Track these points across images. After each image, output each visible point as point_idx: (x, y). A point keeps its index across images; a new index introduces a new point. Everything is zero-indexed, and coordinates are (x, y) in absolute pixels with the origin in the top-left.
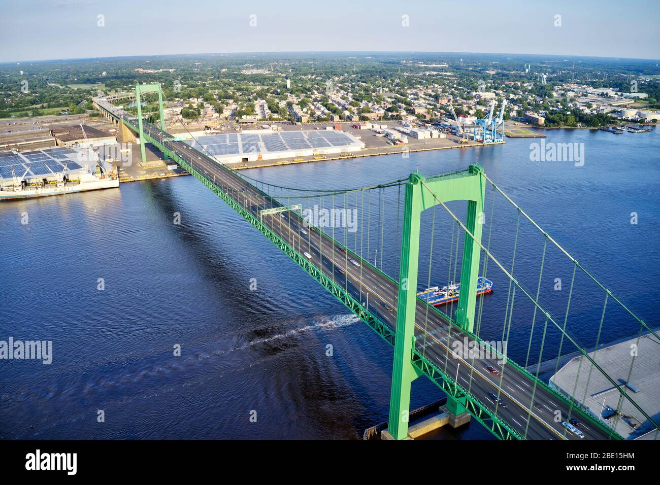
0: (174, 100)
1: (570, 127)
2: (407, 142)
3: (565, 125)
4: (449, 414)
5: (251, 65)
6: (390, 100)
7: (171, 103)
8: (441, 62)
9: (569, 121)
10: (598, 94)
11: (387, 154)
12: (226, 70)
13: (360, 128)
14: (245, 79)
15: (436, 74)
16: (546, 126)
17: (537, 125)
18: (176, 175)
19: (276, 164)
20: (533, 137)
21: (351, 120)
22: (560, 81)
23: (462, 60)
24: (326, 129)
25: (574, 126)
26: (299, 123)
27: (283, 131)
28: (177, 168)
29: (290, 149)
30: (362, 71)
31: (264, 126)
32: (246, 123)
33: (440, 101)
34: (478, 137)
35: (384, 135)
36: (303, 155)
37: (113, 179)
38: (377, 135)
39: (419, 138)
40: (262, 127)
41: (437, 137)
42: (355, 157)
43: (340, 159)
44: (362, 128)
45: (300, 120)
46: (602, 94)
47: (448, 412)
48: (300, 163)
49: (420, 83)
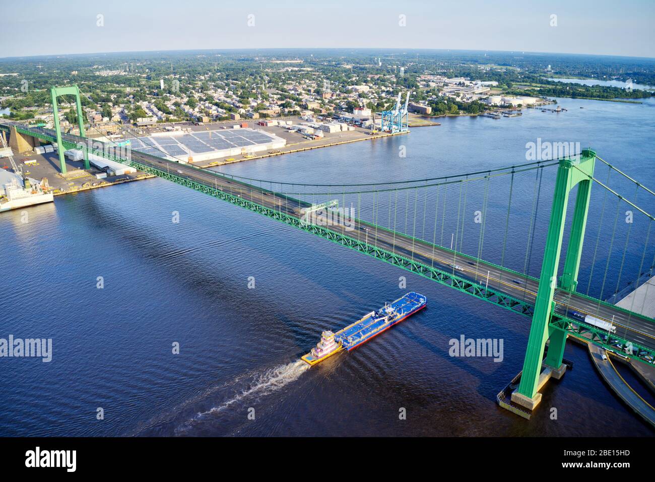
0: (44, 105)
1: (454, 115)
2: (323, 136)
3: (449, 113)
4: (551, 368)
5: (100, 67)
6: (275, 96)
7: (41, 109)
8: (293, 58)
9: (453, 109)
10: (456, 84)
11: (311, 149)
12: (77, 72)
13: (266, 125)
14: (107, 81)
15: (298, 70)
16: (435, 115)
17: (426, 114)
18: (111, 184)
19: (210, 166)
20: (430, 126)
21: (251, 118)
22: (414, 72)
23: (312, 55)
24: (232, 127)
25: (457, 114)
26: (202, 123)
27: (194, 132)
28: (106, 177)
29: (216, 150)
30: (224, 69)
31: (167, 128)
32: (146, 126)
33: (324, 95)
34: (385, 128)
35: (295, 130)
36: (232, 155)
37: (45, 193)
38: (290, 131)
39: (331, 132)
40: (165, 129)
41: (347, 130)
42: (283, 154)
43: (270, 156)
44: (269, 125)
45: (201, 120)
46: (460, 84)
47: (550, 367)
48: (233, 163)
49: (290, 79)
